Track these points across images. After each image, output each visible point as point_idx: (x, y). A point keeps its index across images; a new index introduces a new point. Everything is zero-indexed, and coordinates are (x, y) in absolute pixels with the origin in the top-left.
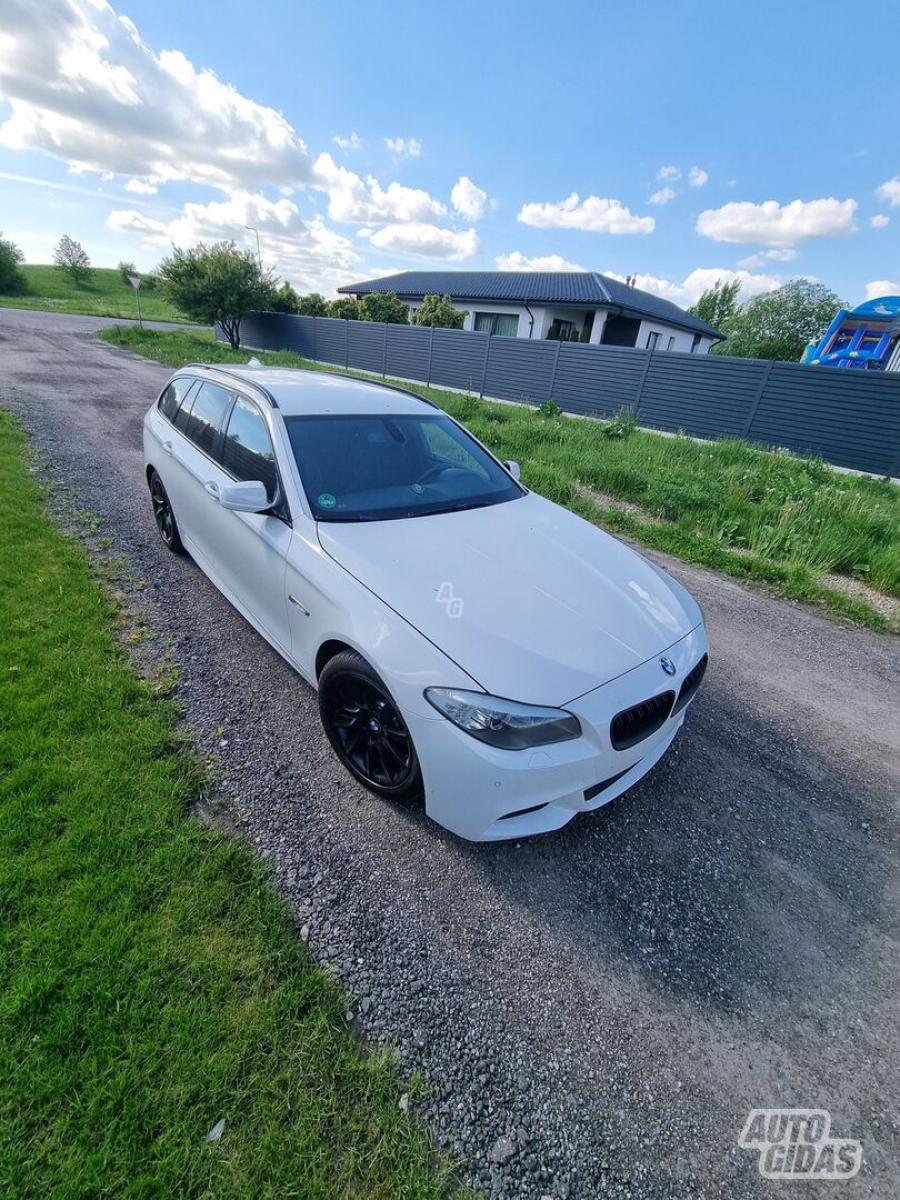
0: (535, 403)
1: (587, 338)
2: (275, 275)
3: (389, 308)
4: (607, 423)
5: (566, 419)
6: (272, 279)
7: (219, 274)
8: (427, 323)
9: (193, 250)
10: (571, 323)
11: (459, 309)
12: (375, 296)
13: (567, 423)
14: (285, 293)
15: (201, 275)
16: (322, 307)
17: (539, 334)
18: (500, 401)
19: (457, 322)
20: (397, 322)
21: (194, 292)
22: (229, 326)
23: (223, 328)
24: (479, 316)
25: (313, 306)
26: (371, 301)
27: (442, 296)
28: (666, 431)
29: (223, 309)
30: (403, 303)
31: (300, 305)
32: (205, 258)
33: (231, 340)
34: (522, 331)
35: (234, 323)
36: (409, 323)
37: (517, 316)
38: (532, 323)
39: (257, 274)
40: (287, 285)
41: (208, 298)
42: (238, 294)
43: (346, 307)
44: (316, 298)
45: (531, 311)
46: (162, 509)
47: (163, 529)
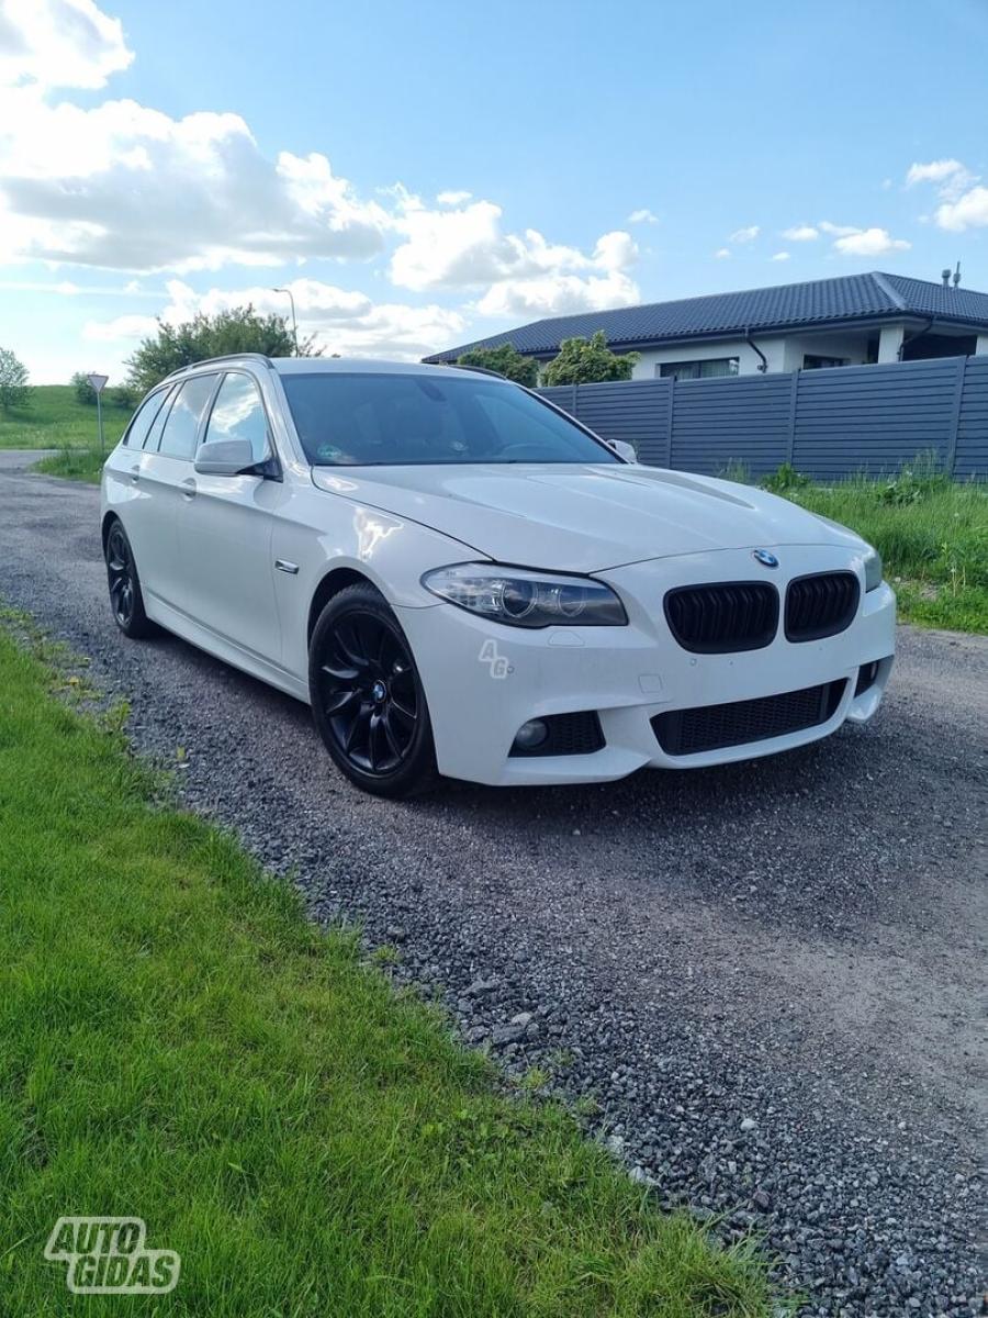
3: (504, 368)
8: (566, 381)
9: (188, 324)
10: (840, 361)
12: (479, 354)
19: (619, 374)
24: (667, 368)
30: (528, 360)
32: (208, 332)
37: (736, 360)
38: (764, 367)
45: (759, 348)
46: (120, 579)
47: (120, 610)
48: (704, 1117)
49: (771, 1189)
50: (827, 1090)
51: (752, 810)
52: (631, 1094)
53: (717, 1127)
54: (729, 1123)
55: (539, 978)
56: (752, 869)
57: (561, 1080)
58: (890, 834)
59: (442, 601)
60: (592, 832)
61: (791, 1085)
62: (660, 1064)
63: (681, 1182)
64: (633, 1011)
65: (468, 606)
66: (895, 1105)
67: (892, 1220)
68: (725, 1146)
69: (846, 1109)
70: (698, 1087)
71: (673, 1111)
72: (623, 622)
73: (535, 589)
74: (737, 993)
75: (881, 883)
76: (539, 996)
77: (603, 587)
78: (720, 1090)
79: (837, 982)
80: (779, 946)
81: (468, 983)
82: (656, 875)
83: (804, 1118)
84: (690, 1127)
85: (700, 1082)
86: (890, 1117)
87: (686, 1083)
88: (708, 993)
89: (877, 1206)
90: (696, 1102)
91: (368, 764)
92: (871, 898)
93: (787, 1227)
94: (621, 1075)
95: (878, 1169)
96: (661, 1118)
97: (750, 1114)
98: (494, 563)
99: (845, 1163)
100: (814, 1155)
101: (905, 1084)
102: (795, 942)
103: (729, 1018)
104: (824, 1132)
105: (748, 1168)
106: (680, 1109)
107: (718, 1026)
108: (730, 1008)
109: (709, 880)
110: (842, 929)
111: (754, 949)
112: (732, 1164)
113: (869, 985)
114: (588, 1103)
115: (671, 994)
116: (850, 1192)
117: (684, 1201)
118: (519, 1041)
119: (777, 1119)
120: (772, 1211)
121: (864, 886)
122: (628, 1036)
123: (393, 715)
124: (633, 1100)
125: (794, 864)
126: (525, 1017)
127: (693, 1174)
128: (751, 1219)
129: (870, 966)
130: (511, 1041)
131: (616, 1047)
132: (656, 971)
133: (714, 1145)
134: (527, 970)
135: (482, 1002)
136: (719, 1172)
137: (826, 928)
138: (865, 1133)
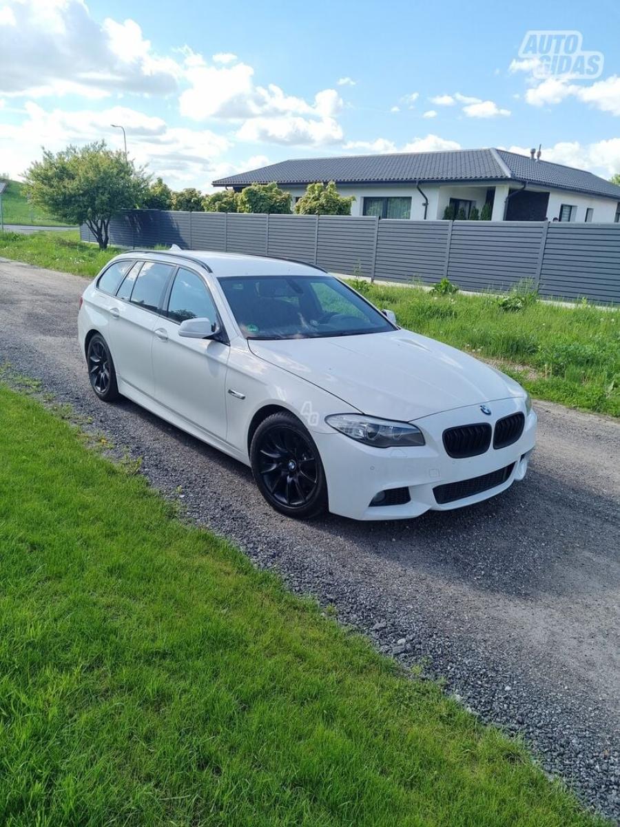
0: (428, 283)
1: (488, 215)
2: (148, 172)
3: (271, 198)
4: (504, 297)
5: (462, 296)
6: (145, 176)
7: (91, 175)
8: (311, 211)
9: (63, 152)
10: (470, 202)
11: (344, 196)
12: (256, 188)
13: (461, 298)
14: (158, 190)
15: (72, 177)
16: (198, 203)
17: (434, 215)
18: (391, 284)
19: (343, 209)
20: (279, 212)
21: (64, 194)
22: (97, 225)
23: (91, 228)
24: (367, 201)
25: (189, 201)
26: (252, 194)
27: (326, 183)
28: (565, 301)
29: (93, 209)
30: (286, 194)
31: (174, 202)
32: (77, 160)
33: (99, 240)
34: (416, 213)
35: (103, 222)
36: (291, 213)
37: (410, 198)
38: (426, 205)
39: (128, 173)
40: (160, 181)
41: (77, 198)
42: (109, 193)
43: (225, 200)
44: (192, 192)
45: (423, 191)
46: (97, 367)
47: (97, 384)
48: (489, 686)
49: (521, 715)
50: (535, 673)
51: (471, 525)
52: (458, 676)
53: (496, 690)
54: (500, 688)
55: (402, 621)
56: (479, 562)
57: (428, 670)
58: (537, 540)
59: (337, 432)
60: (400, 539)
61: (521, 671)
62: (467, 662)
63: (487, 713)
64: (448, 637)
65: (348, 434)
66: (562, 679)
67: (568, 726)
68: (501, 698)
69: (544, 681)
70: (485, 673)
71: (477, 684)
72: (422, 444)
73: (380, 428)
74: (489, 628)
75: (538, 569)
76: (406, 631)
77: (414, 428)
78: (494, 674)
79: (528, 622)
80: (501, 603)
81: (373, 624)
82: (437, 565)
83: (527, 685)
84: (485, 690)
85: (484, 670)
86: (561, 684)
87: (479, 671)
88: (476, 628)
89: (562, 721)
90: (485, 679)
91: (285, 501)
92: (535, 578)
93: (531, 729)
94: (452, 667)
95: (560, 706)
96: (473, 686)
97: (507, 684)
98: (363, 415)
99: (547, 704)
100: (535, 701)
101: (565, 670)
102: (507, 601)
103: (489, 640)
104: (538, 691)
105: (511, 707)
106: (480, 683)
107: (485, 644)
108: (488, 635)
109: (462, 569)
110: (526, 594)
111: (491, 605)
112: (505, 705)
113: (542, 623)
114: (442, 680)
115: (461, 628)
116: (552, 716)
117: (490, 720)
118: (404, 652)
119: (518, 686)
120: (524, 724)
121: (530, 570)
122: (450, 650)
123: (300, 478)
124: (459, 679)
125: (498, 559)
126: (402, 641)
127: (491, 709)
128: (517, 726)
129: (541, 613)
130: (402, 653)
131: (445, 655)
132: (452, 617)
133: (496, 698)
134: (396, 618)
135: (382, 633)
136: (501, 709)
137: (519, 594)
138: (553, 691)
